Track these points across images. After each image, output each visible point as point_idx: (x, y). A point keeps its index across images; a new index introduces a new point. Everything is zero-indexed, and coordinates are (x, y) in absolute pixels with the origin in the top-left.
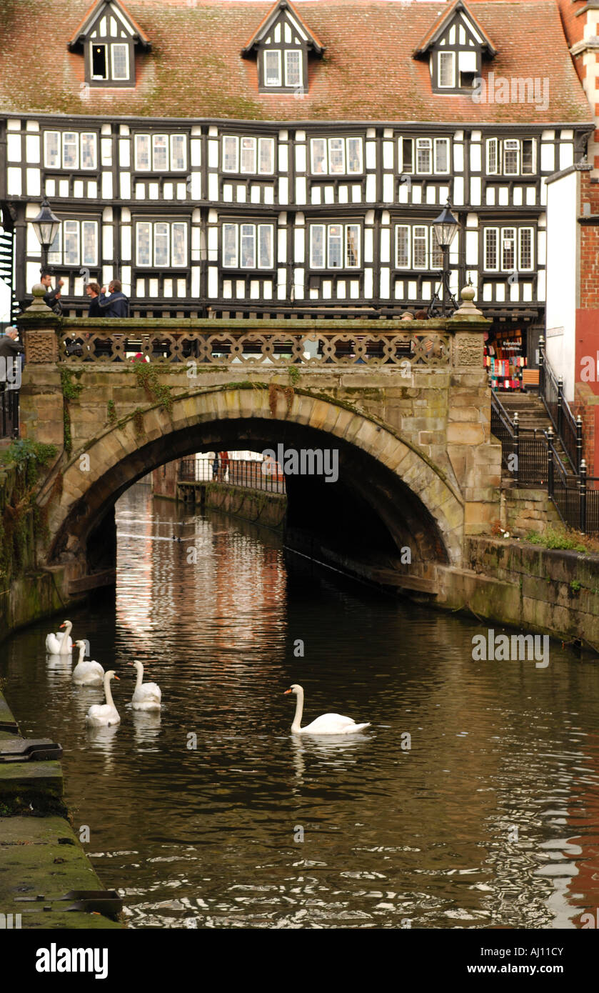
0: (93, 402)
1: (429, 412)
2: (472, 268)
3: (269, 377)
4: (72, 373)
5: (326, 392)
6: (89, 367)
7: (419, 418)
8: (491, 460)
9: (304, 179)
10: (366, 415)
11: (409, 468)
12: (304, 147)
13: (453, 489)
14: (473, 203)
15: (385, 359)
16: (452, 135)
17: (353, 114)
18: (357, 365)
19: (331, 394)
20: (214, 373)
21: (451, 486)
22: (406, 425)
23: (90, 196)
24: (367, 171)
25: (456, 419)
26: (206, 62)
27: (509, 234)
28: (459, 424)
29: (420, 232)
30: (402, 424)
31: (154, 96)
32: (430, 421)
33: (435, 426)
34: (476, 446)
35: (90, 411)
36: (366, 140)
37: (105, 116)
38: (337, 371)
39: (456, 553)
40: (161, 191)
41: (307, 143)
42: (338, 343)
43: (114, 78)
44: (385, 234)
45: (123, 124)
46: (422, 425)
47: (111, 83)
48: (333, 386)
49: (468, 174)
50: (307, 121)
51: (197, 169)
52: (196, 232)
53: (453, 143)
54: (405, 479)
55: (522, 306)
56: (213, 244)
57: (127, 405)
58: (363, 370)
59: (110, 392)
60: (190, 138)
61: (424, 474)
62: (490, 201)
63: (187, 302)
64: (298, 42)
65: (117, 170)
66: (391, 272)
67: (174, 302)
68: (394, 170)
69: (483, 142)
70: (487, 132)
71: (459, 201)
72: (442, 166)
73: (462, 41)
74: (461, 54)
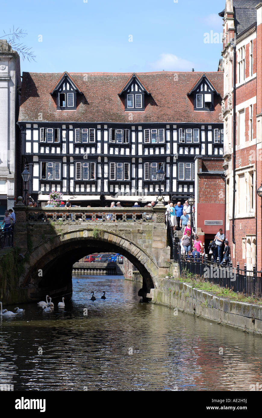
0: (37, 235)
1: (147, 238)
3: (94, 226)
4: (30, 225)
5: (113, 231)
6: (36, 223)
7: (144, 239)
8: (167, 253)
9: (141, 145)
10: (126, 239)
11: (140, 256)
12: (141, 133)
13: (155, 263)
15: (133, 220)
16: (200, 127)
17: (161, 119)
18: (124, 222)
19: (114, 232)
20: (76, 225)
21: (154, 262)
22: (139, 242)
23: (57, 153)
24: (167, 142)
25: (155, 240)
26: (105, 98)
28: (156, 242)
29: (188, 165)
30: (138, 242)
31: (83, 113)
32: (147, 240)
33: (149, 242)
34: (162, 249)
35: (36, 237)
36: (166, 130)
37: (64, 122)
38: (117, 224)
39: (157, 284)
41: (142, 131)
43: (68, 107)
44: (175, 166)
45: (71, 125)
46: (144, 242)
48: (115, 229)
50: (142, 122)
51: (99, 142)
52: (99, 166)
53: (201, 130)
57: (48, 235)
58: (125, 224)
59: (42, 231)
60: (97, 130)
61: (145, 258)
62: (216, 153)
63: (96, 194)
64: (140, 91)
65: (68, 142)
66: (177, 181)
67: (91, 194)
68: (177, 141)
69: (212, 130)
70: (214, 126)
71: (203, 153)
72: (196, 140)
73: (206, 90)
74: (205, 95)
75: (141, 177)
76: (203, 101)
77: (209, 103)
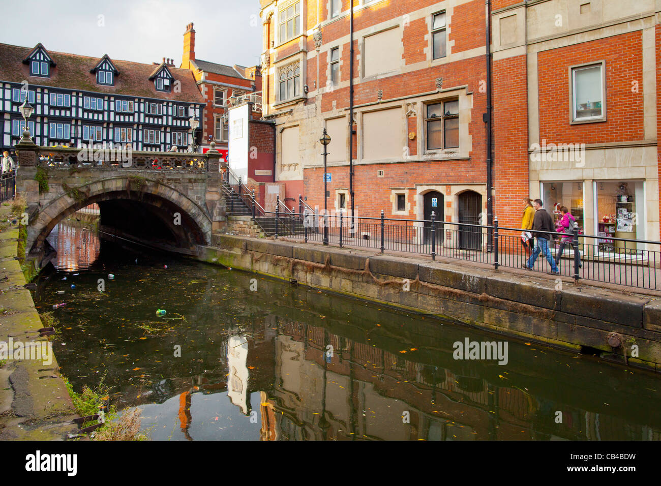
2: (168, 144)
9: (113, 113)
12: (113, 103)
14: (169, 124)
16: (162, 103)
17: (130, 93)
24: (135, 112)
26: (77, 73)
27: (180, 134)
29: (152, 132)
36: (135, 102)
37: (38, 86)
39: (208, 241)
40: (60, 113)
41: (114, 101)
43: (42, 74)
44: (140, 132)
45: (45, 89)
47: (40, 75)
49: (167, 115)
50: (114, 94)
51: (74, 106)
52: (73, 127)
53: (163, 106)
56: (80, 132)
60: (72, 96)
64: (111, 70)
65: (43, 104)
66: (142, 144)
68: (144, 112)
69: (172, 106)
70: (174, 103)
71: (165, 123)
72: (160, 113)
73: (165, 76)
74: (165, 80)
75: (112, 139)
76: (163, 83)
77: (168, 86)
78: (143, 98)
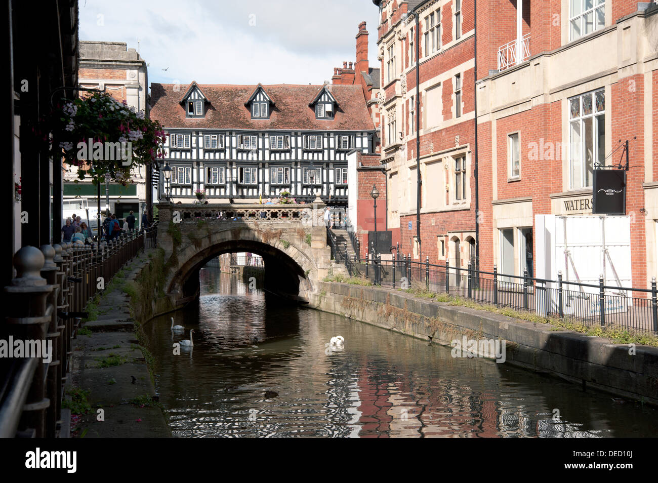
2: (332, 183)
9: (268, 151)
14: (331, 159)
15: (289, 218)
16: (323, 135)
17: (286, 127)
18: (279, 220)
21: (313, 263)
23: (188, 158)
24: (292, 148)
25: (315, 239)
27: (345, 171)
28: (316, 241)
31: (211, 121)
34: (321, 249)
36: (291, 136)
37: (193, 129)
39: (315, 287)
40: (215, 156)
41: (269, 138)
42: (272, 213)
43: (197, 114)
44: (299, 171)
45: (200, 131)
47: (196, 116)
49: (329, 149)
50: (269, 129)
52: (228, 171)
53: (323, 137)
54: (296, 261)
55: (340, 197)
58: (281, 222)
60: (225, 136)
62: (338, 159)
63: (225, 197)
64: (265, 100)
65: (198, 148)
66: (301, 185)
67: (220, 197)
68: (302, 147)
69: (334, 138)
70: (335, 133)
71: (326, 158)
72: (319, 146)
73: (326, 100)
74: (326, 105)
75: (268, 181)
76: (325, 110)
77: (330, 112)
78: (299, 131)
